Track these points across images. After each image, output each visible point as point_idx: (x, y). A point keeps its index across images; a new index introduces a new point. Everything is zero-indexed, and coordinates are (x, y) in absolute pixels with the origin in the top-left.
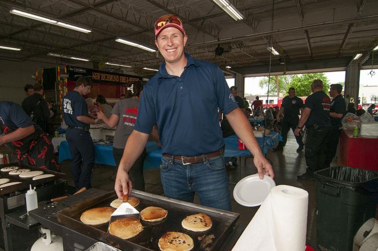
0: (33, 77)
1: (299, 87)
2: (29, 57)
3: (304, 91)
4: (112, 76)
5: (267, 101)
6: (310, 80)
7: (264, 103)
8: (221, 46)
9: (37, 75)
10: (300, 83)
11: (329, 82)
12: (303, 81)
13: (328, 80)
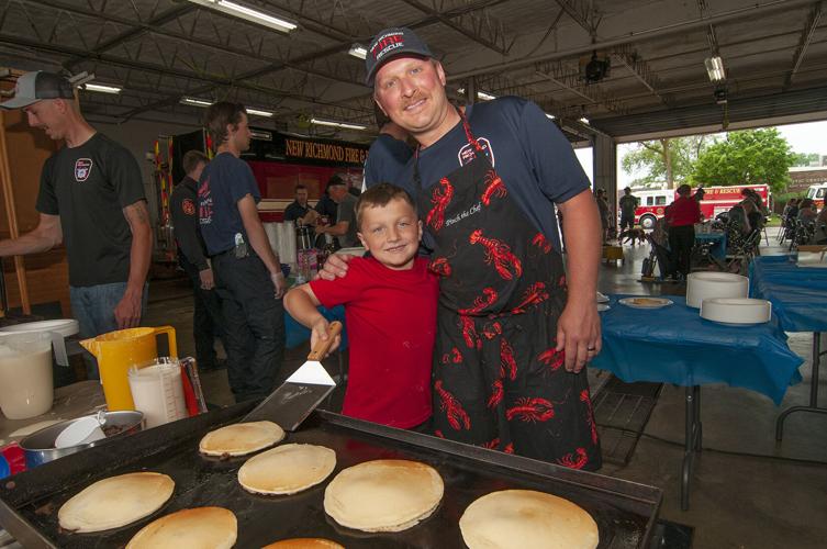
0: (149, 155)
1: (723, 165)
2: (137, 110)
3: (734, 172)
4: (329, 147)
5: (650, 200)
6: (747, 149)
7: (644, 203)
8: (600, 57)
9: (157, 151)
10: (724, 156)
11: (791, 150)
12: (730, 150)
13: (787, 145)
